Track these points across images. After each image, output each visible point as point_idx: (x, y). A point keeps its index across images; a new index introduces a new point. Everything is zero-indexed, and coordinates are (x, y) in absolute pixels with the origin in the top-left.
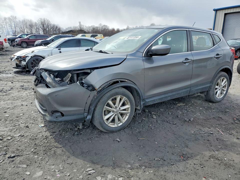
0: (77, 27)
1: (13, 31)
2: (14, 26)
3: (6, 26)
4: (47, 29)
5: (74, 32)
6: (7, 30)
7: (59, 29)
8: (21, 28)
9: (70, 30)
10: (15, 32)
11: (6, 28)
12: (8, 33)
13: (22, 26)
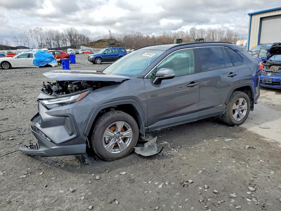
0: (108, 35)
1: (39, 44)
2: (40, 38)
3: (31, 39)
4: (75, 40)
5: (104, 42)
6: (33, 43)
7: (88, 39)
8: (48, 40)
9: (99, 39)
10: (41, 45)
11: (32, 41)
12: (33, 46)
13: (49, 38)
